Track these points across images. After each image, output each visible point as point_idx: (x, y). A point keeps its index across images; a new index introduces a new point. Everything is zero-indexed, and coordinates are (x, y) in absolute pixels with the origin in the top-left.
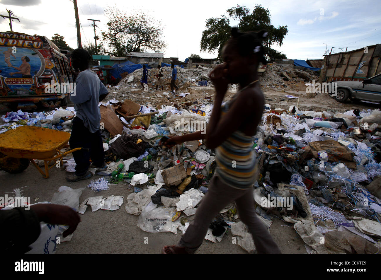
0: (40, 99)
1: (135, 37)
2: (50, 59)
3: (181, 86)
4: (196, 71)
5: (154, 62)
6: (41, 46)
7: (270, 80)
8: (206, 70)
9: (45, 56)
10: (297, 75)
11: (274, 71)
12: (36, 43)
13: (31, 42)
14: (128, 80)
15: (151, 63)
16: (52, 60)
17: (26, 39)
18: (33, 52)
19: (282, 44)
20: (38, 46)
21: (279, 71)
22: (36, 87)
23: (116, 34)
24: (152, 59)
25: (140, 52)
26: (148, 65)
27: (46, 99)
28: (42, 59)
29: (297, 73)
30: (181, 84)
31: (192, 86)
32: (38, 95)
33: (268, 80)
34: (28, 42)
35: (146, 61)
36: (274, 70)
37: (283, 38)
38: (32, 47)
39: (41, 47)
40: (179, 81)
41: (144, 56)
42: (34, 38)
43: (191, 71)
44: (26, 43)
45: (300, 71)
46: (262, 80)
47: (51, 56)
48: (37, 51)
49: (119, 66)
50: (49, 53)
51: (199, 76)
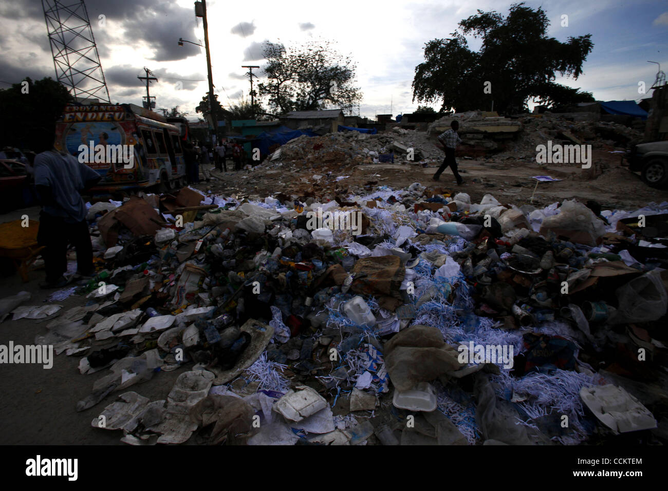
0: (117, 188)
1: (308, 87)
2: (133, 133)
3: (348, 164)
4: (382, 138)
5: (323, 125)
6: (124, 117)
7: (530, 147)
8: (404, 134)
9: (126, 130)
10: (599, 134)
11: (544, 130)
12: (117, 114)
13: (112, 113)
14: (274, 157)
15: (317, 127)
16: (135, 135)
17: (107, 111)
18: (113, 125)
19: (580, 74)
20: (119, 117)
21: (554, 128)
22: (113, 171)
23: (279, 84)
24: (321, 121)
25: (317, 110)
26: (313, 131)
27: (124, 187)
28: (122, 134)
29: (598, 130)
30: (348, 161)
31: (363, 163)
32: (117, 182)
33: (526, 147)
34: (108, 113)
35: (310, 124)
36: (544, 127)
37: (583, 61)
38: (112, 119)
39: (123, 120)
40: (346, 156)
41: (309, 117)
42: (116, 107)
43: (375, 137)
44: (107, 115)
45: (608, 125)
46: (514, 147)
47: (134, 130)
48: (118, 124)
49: (268, 135)
50: (132, 126)
51: (387, 145)
